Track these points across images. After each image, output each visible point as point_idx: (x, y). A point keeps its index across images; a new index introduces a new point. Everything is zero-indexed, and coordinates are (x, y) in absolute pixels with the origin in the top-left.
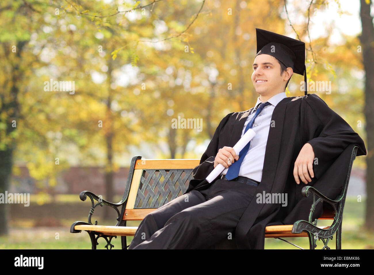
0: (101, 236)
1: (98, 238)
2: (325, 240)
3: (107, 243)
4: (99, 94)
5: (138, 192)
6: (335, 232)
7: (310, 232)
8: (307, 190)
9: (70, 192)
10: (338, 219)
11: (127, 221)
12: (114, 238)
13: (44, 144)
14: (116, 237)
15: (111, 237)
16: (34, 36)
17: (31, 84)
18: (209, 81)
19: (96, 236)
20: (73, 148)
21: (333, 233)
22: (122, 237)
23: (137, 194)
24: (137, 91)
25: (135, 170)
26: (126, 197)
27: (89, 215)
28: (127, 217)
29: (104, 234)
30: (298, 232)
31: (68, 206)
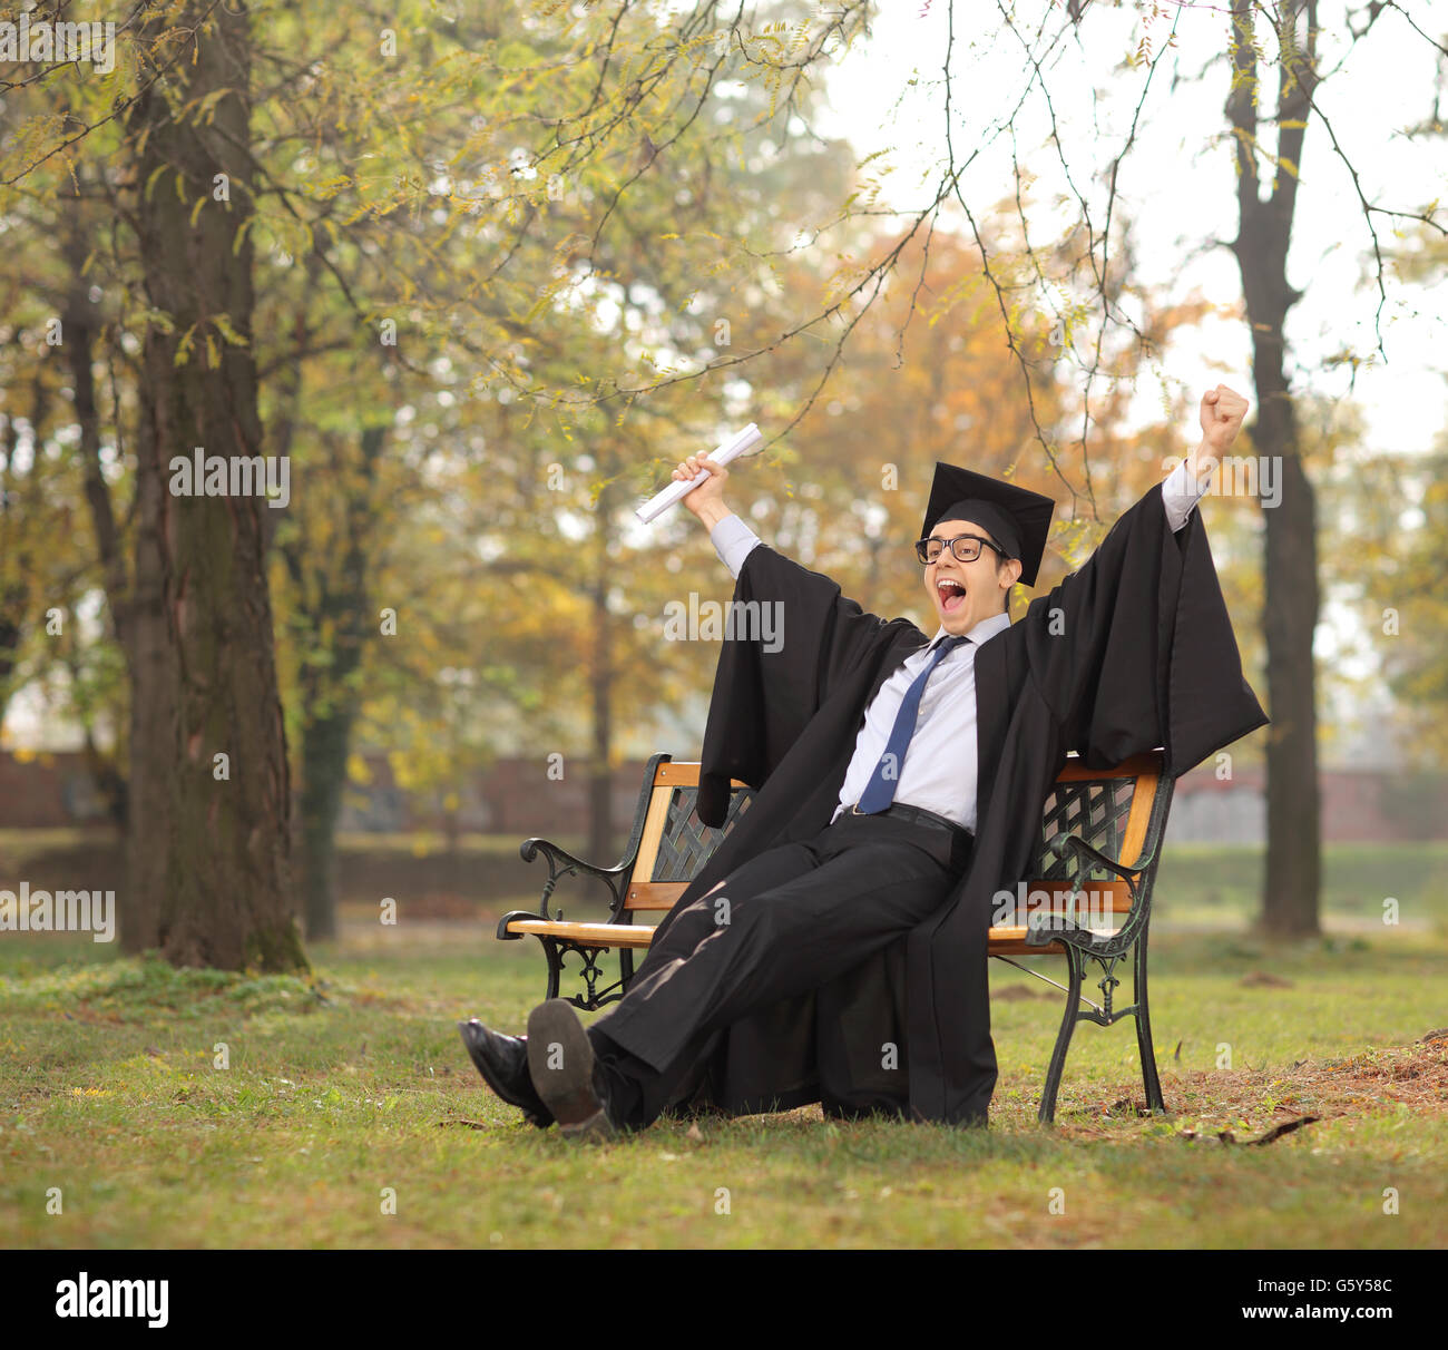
0: (571, 949)
1: (563, 951)
2: (1108, 961)
3: (585, 966)
4: (574, 573)
5: (661, 842)
6: (1133, 943)
7: (1069, 943)
8: (1063, 843)
9: (497, 828)
10: (1139, 911)
11: (635, 913)
12: (602, 952)
13: (431, 700)
14: (607, 951)
15: (596, 950)
16: (406, 414)
17: (398, 544)
18: (864, 536)
19: (559, 947)
20: (506, 712)
21: (1127, 945)
22: (622, 950)
23: (660, 848)
24: (674, 563)
25: (656, 789)
26: (632, 855)
27: (543, 896)
28: (635, 900)
29: (580, 943)
30: (1040, 943)
31: (490, 861)
